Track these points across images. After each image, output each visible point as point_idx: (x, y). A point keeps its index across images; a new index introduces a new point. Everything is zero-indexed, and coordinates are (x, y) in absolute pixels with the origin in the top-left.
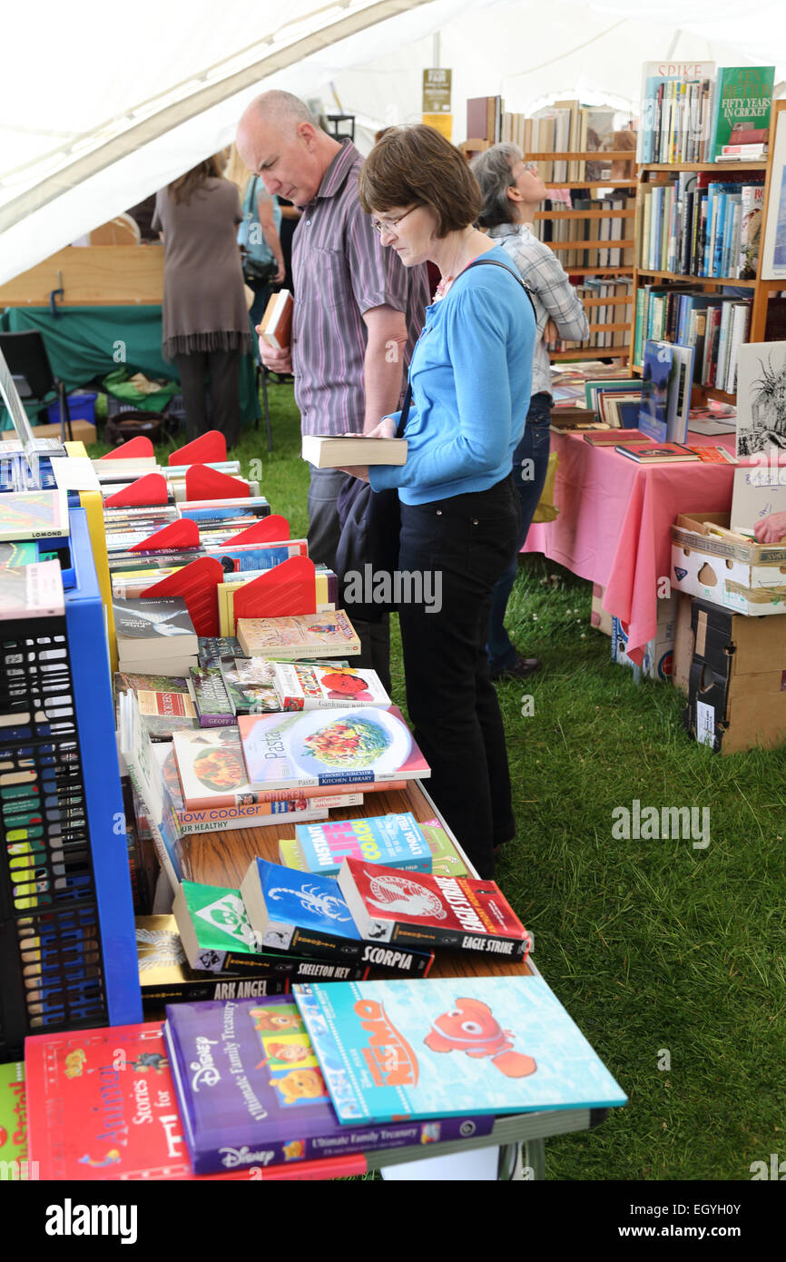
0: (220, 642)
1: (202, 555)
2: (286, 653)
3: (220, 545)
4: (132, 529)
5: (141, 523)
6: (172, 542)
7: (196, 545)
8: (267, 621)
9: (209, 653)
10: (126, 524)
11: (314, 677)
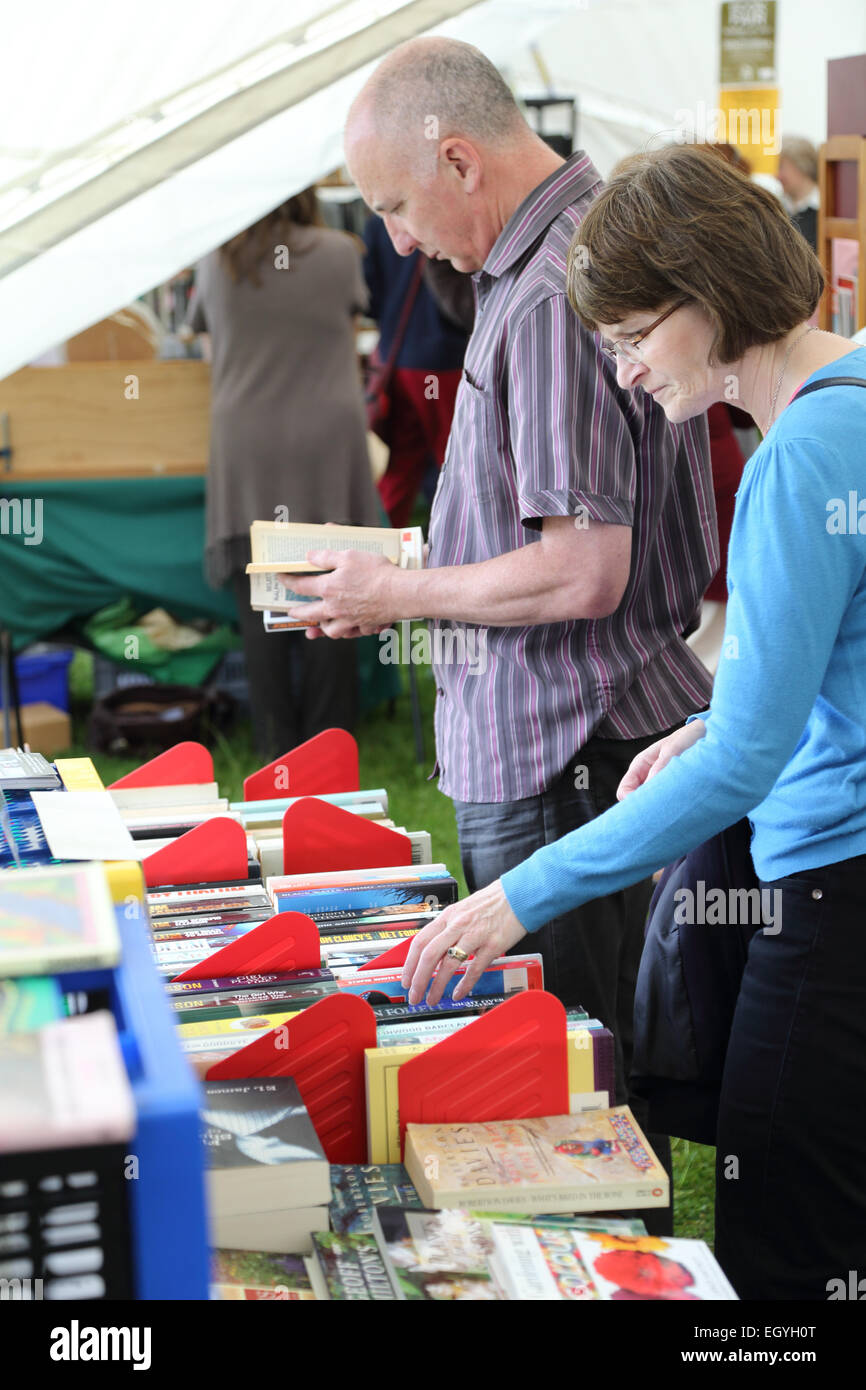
0: (369, 1176)
1: (325, 989)
2: (511, 1200)
3: (363, 967)
4: (178, 933)
5: (195, 921)
6: (264, 961)
7: (314, 968)
8: (469, 1131)
9: (349, 1200)
10: (165, 923)
11: (578, 1256)
